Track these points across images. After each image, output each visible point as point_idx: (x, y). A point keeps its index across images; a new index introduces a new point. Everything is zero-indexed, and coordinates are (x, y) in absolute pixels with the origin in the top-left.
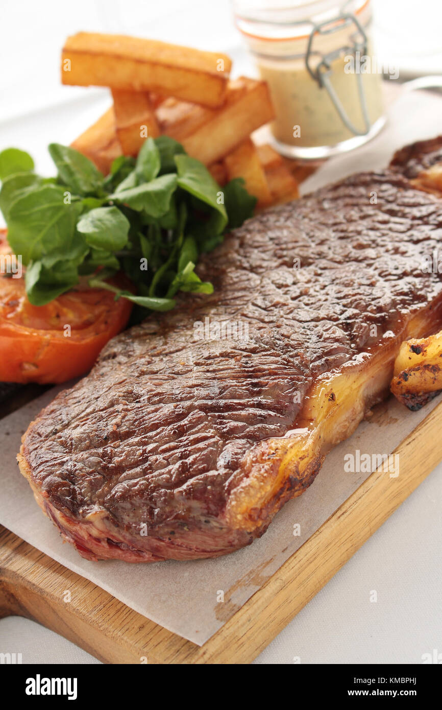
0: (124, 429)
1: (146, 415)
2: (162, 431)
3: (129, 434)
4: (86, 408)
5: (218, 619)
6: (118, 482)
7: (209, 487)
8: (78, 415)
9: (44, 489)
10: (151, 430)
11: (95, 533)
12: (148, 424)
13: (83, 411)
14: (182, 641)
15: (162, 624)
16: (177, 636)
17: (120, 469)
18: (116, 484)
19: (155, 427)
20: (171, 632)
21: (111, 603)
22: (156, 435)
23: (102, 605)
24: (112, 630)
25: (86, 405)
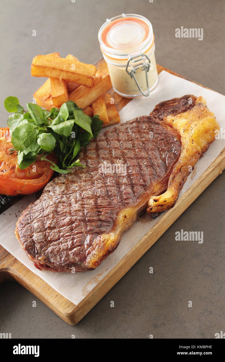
0: (52, 226)
1: (60, 221)
2: (66, 228)
3: (54, 228)
4: (39, 215)
5: (83, 295)
6: (50, 246)
7: (81, 252)
8: (36, 217)
9: (24, 246)
10: (62, 227)
11: (41, 263)
12: (61, 224)
13: (38, 216)
14: (70, 302)
15: (64, 296)
16: (69, 300)
17: (51, 241)
18: (49, 247)
19: (64, 226)
20: (66, 299)
21: (46, 286)
22: (64, 229)
23: (43, 286)
24: (47, 296)
25: (39, 213)
